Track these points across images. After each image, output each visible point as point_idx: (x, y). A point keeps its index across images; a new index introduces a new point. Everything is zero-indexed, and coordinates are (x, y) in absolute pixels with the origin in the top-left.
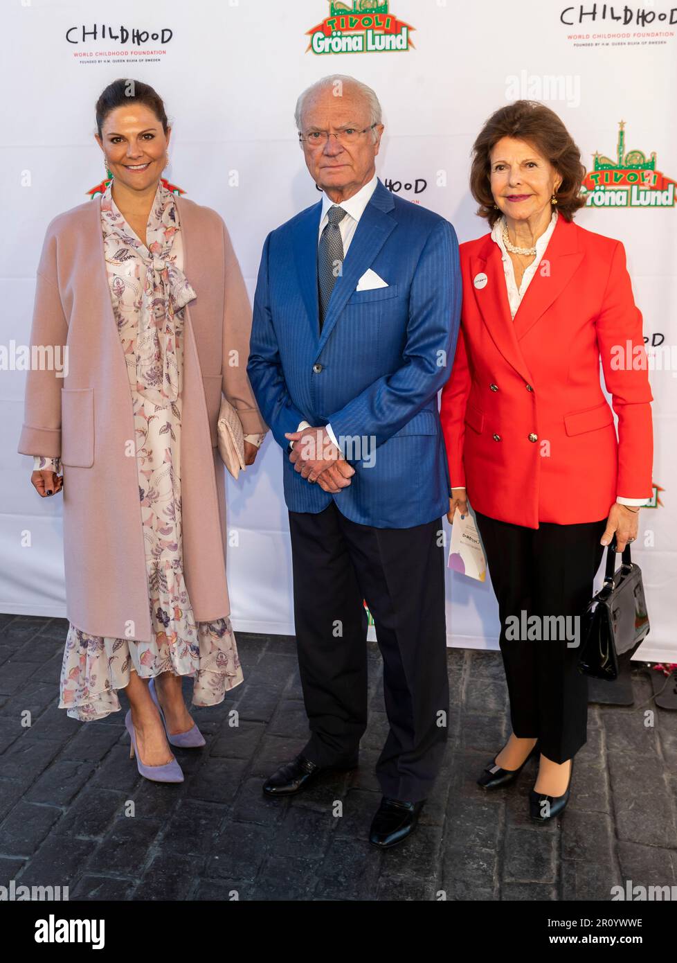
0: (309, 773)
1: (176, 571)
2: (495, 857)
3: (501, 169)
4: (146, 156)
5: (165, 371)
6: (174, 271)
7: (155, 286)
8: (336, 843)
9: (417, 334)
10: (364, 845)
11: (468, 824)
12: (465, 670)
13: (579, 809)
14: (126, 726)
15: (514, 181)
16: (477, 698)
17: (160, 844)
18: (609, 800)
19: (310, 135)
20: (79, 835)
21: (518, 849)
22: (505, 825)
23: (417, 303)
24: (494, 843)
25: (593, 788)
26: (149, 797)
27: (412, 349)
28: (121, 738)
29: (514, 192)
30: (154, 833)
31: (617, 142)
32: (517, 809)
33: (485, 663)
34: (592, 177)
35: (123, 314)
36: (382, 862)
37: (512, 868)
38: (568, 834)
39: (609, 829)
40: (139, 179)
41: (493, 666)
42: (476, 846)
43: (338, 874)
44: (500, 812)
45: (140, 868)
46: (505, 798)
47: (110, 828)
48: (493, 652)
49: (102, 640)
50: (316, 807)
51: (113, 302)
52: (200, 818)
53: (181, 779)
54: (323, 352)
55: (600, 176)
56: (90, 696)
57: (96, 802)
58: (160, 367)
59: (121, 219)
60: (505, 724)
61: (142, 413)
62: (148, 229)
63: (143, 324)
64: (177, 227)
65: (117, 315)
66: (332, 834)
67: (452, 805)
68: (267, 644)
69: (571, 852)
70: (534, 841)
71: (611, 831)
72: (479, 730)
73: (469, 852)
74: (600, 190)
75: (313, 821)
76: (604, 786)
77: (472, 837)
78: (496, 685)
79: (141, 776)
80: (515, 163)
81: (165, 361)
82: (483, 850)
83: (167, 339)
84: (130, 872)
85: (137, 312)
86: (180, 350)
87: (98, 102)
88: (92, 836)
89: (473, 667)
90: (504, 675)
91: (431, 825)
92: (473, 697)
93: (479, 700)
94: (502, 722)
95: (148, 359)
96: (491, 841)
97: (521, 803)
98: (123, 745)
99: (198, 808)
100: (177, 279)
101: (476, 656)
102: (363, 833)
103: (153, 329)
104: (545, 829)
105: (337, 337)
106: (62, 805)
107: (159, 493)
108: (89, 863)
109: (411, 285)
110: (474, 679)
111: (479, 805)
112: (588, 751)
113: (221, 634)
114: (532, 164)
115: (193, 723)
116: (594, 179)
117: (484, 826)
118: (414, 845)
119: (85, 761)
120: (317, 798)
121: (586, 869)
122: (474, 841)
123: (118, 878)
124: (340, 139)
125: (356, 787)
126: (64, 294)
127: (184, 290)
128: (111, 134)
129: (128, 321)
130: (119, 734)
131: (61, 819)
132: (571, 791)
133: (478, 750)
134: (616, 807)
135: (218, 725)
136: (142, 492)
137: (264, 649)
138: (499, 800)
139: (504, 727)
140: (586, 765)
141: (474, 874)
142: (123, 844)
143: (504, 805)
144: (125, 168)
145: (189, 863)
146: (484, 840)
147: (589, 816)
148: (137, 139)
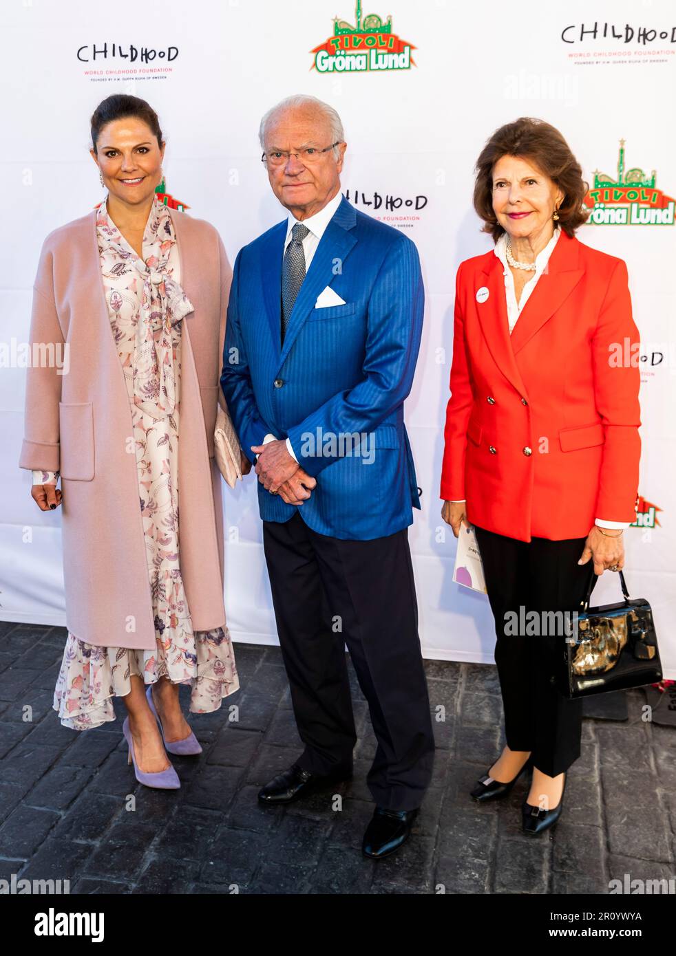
0: (303, 782)
1: (175, 580)
2: (487, 868)
3: (501, 186)
4: (141, 171)
5: (162, 384)
6: (171, 285)
7: (152, 299)
8: (329, 851)
9: (374, 350)
10: (357, 853)
11: (460, 835)
12: (461, 683)
13: (572, 822)
14: (124, 733)
15: (514, 199)
16: (472, 711)
17: (157, 849)
18: (602, 813)
19: (272, 155)
20: (77, 839)
21: (510, 860)
22: (498, 837)
23: (374, 321)
24: (486, 854)
25: (586, 801)
26: (145, 803)
27: (370, 365)
28: (119, 745)
29: (515, 209)
30: (150, 837)
31: (617, 159)
32: (510, 821)
33: (480, 676)
34: (592, 195)
35: (120, 328)
36: (375, 871)
37: (504, 879)
38: (559, 846)
39: (601, 842)
40: (134, 193)
41: (489, 680)
42: (468, 856)
43: (331, 882)
44: (493, 823)
45: (136, 872)
46: (498, 810)
47: (108, 833)
48: (489, 666)
49: (105, 649)
50: (311, 816)
51: (110, 316)
52: (196, 824)
53: (177, 785)
54: (284, 367)
55: (600, 194)
56: (95, 703)
57: (94, 807)
58: (158, 381)
59: (118, 234)
60: (499, 738)
61: (140, 425)
62: (144, 244)
63: (140, 338)
64: (173, 240)
65: (114, 328)
66: (326, 842)
67: (444, 816)
68: (265, 655)
69: (563, 864)
70: (526, 853)
71: (604, 844)
72: (474, 743)
73: (461, 862)
74: (599, 208)
75: (307, 830)
76: (596, 800)
77: (465, 847)
78: (490, 698)
79: (138, 783)
80: (515, 181)
81: (162, 374)
82: (475, 861)
83: (163, 352)
84: (126, 876)
85: (135, 325)
86: (177, 363)
87: (93, 117)
88: (89, 840)
89: (469, 680)
90: (499, 689)
91: (423, 835)
92: (468, 710)
93: (474, 713)
94: (496, 735)
95: (146, 372)
96: (483, 852)
97: (514, 815)
98: (121, 751)
99: (194, 814)
100: (174, 292)
101: (472, 670)
102: (357, 841)
103: (150, 343)
104: (537, 841)
105: (297, 353)
106: (60, 809)
107: (157, 504)
108: (86, 866)
109: (368, 303)
110: (470, 692)
111: (472, 816)
112: (582, 765)
113: (218, 642)
114: (531, 182)
115: (190, 731)
116: (593, 197)
117: (477, 837)
118: (407, 855)
119: (84, 766)
120: (312, 807)
121: (577, 881)
122: (466, 852)
123: (114, 882)
124: (300, 158)
125: (350, 796)
126: (60, 309)
127: (182, 304)
128: (106, 148)
129: (125, 335)
130: (117, 741)
131: (59, 823)
132: (564, 804)
133: (473, 762)
134: (609, 820)
135: (215, 733)
136: (142, 502)
137: (261, 660)
138: (492, 811)
139: (498, 740)
140: (579, 779)
141: (466, 884)
142: (120, 848)
143: (496, 816)
144: (119, 183)
145: (184, 868)
146: (476, 851)
147: (582, 829)
148: (132, 153)
